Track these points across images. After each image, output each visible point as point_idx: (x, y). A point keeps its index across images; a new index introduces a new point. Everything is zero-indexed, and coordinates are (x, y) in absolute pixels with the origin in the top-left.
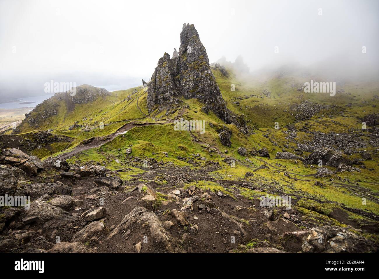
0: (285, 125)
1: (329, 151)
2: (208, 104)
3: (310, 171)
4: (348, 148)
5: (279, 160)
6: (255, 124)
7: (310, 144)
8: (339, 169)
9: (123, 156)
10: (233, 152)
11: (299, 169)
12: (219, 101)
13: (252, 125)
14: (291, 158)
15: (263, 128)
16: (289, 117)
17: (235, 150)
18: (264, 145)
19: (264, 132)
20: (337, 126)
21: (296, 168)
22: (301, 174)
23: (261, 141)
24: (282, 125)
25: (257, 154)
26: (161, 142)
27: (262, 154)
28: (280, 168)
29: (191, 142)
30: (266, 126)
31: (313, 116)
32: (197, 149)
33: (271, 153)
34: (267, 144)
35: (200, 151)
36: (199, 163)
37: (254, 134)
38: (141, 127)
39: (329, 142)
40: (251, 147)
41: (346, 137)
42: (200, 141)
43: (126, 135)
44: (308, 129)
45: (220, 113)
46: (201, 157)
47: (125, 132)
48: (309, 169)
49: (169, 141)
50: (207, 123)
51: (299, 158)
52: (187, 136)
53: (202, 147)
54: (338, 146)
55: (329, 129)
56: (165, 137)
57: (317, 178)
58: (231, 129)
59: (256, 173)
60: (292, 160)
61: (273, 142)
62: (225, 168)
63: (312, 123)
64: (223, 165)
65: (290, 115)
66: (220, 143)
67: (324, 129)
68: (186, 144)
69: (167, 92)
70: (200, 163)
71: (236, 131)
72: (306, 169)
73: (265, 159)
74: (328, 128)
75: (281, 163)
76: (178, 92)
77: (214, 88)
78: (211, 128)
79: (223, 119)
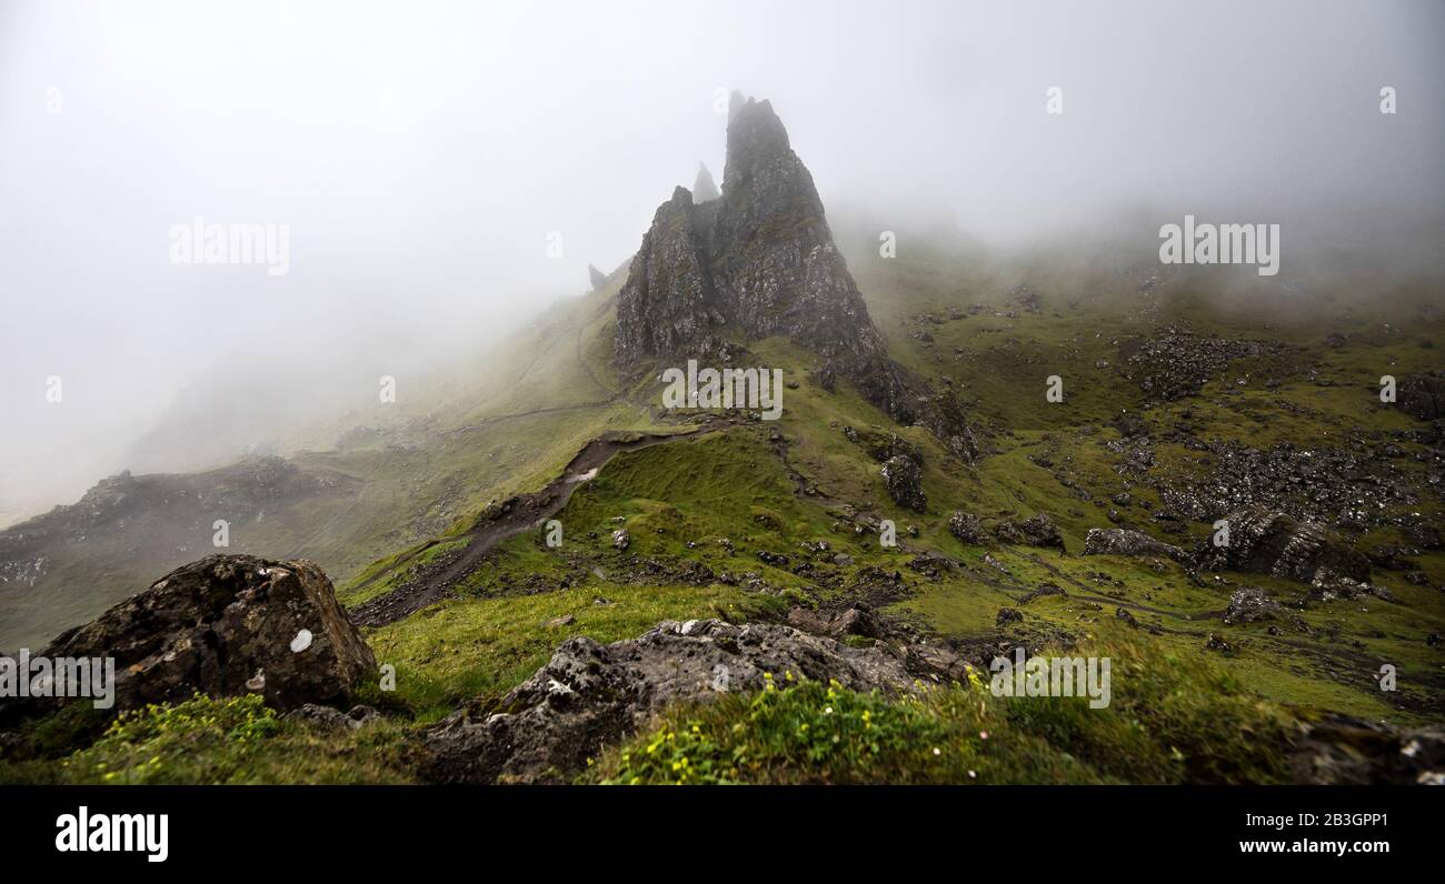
0: (1108, 417)
1: (1275, 523)
2: (830, 353)
3: (1212, 599)
4: (1352, 506)
5: (1099, 557)
6: (997, 415)
7: (1209, 493)
8: (1316, 589)
9: (610, 557)
10: (935, 531)
11: (1172, 590)
12: (867, 343)
13: (986, 419)
14: (1140, 552)
15: (1027, 428)
16: (1116, 387)
17: (942, 524)
18: (1040, 497)
19: (1033, 444)
20: (1301, 420)
21: (1160, 589)
22: (1178, 610)
23: (1024, 483)
24: (1097, 419)
25: (1019, 536)
26: (699, 502)
27: (1035, 535)
28: (1105, 590)
29: (790, 498)
30: (1040, 421)
31: (1209, 385)
32: (814, 523)
33: (1069, 526)
34: (1049, 493)
35: (827, 532)
36: (832, 576)
37: (998, 453)
38: (635, 453)
39: (1278, 485)
40: (994, 511)
41: (1337, 464)
42: (821, 494)
43: (598, 484)
44: (1193, 434)
45: (871, 385)
46: (835, 554)
47: (593, 473)
48: (1209, 590)
49: (722, 498)
50: (836, 426)
51: (1166, 551)
52: (776, 478)
53: (831, 514)
54: (1312, 498)
55: (1271, 434)
56: (707, 483)
57: (1230, 625)
58: (918, 443)
59: (1026, 609)
60: (1142, 560)
61: (1070, 486)
62: (922, 592)
63: (1204, 409)
64: (916, 583)
65: (1120, 380)
66: (889, 499)
67: (1255, 432)
68: (776, 505)
69: (687, 315)
70: (837, 573)
71: (936, 451)
72: (1195, 593)
73: (1050, 556)
74: (1266, 427)
75: (1107, 571)
76: (723, 315)
77: (845, 300)
78: (850, 444)
79: (884, 407)
